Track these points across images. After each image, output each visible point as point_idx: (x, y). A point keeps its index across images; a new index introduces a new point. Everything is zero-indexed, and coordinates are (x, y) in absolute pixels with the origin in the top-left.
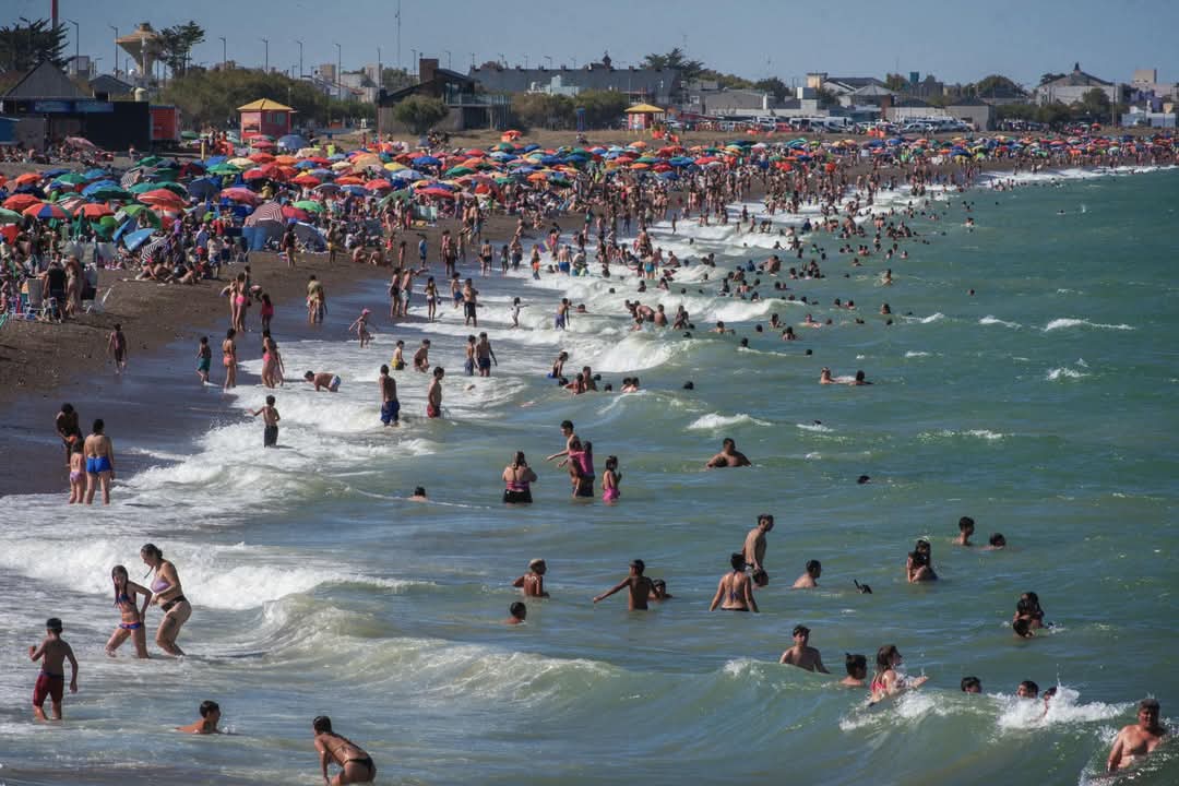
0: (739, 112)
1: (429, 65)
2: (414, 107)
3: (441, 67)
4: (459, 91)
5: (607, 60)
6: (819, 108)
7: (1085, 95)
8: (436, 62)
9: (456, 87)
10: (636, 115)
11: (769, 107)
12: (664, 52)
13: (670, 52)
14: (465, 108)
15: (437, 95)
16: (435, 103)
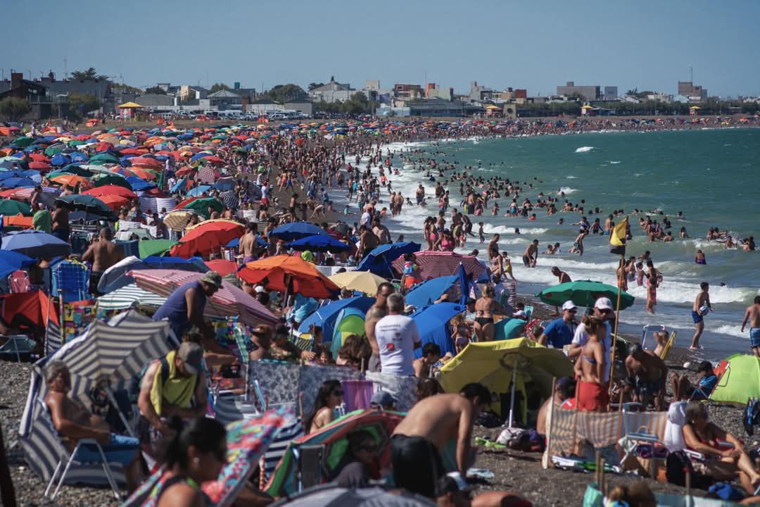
0: (160, 108)
1: (17, 77)
2: (11, 104)
3: (24, 78)
4: (37, 94)
5: (51, 75)
6: (211, 105)
7: (352, 96)
8: (21, 75)
9: (35, 91)
10: (125, 110)
11: (178, 105)
12: (83, 70)
13: (87, 69)
14: (41, 105)
15: (22, 97)
16: (24, 101)
